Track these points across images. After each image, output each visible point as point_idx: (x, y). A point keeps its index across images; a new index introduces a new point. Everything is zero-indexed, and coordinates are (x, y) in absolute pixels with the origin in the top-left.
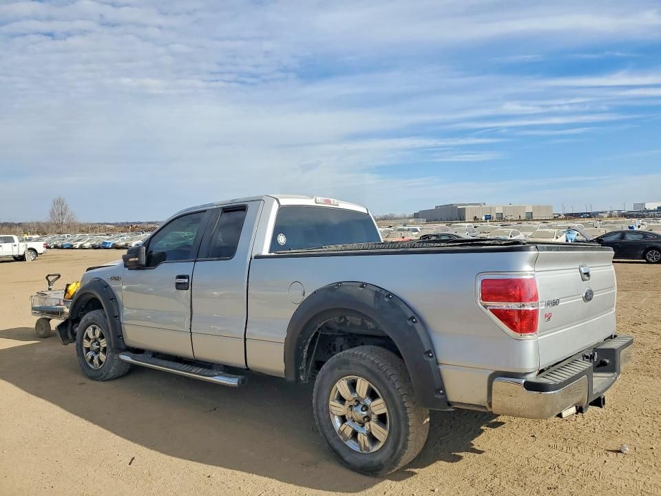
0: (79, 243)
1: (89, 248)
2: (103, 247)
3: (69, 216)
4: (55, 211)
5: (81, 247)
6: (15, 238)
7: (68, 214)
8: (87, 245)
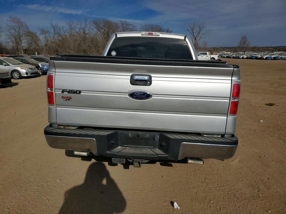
0: (242, 56)
1: (245, 59)
2: (251, 58)
3: (247, 44)
4: (242, 42)
5: (243, 58)
6: (208, 53)
7: (247, 43)
8: (245, 57)
